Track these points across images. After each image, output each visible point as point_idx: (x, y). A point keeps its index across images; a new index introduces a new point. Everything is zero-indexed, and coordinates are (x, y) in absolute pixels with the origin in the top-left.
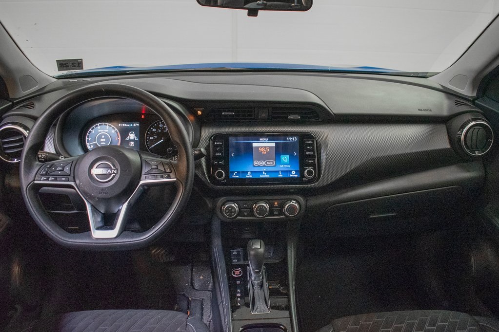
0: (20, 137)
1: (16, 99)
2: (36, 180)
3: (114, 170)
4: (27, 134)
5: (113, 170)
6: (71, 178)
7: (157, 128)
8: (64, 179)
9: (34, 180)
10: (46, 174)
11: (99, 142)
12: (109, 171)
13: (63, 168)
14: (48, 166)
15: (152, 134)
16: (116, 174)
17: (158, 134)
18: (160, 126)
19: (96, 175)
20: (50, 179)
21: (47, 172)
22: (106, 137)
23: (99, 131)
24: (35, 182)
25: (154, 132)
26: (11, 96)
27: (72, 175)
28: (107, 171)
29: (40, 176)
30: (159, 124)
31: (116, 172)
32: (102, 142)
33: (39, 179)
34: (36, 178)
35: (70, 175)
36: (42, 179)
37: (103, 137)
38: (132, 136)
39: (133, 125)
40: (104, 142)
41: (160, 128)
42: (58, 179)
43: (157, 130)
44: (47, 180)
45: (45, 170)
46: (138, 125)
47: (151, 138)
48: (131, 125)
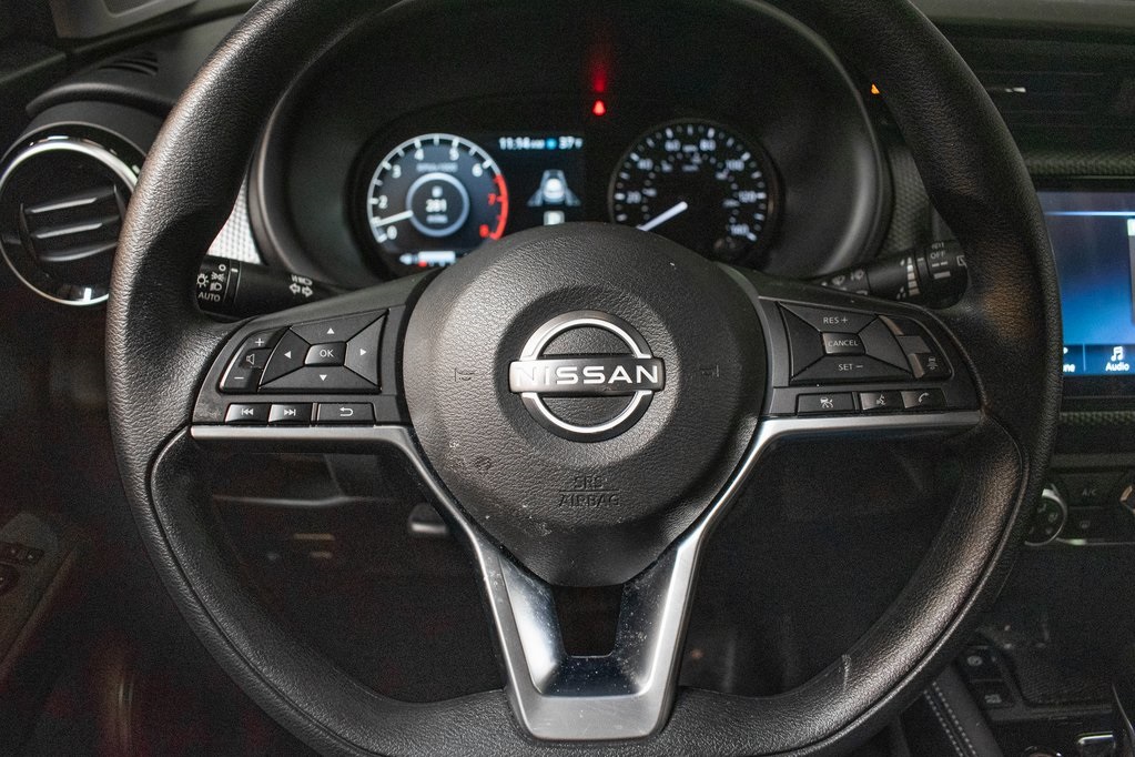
0: (105, 193)
1: (80, 42)
2: (199, 424)
3: (646, 364)
4: (134, 179)
5: (640, 369)
6: (385, 403)
7: (658, 154)
8: (347, 412)
9: (189, 422)
10: (252, 387)
11: (421, 213)
12: (620, 374)
13: (341, 348)
14: (260, 342)
15: (637, 180)
16: (655, 391)
17: (661, 181)
18: (671, 146)
19: (542, 395)
20: (276, 413)
21: (256, 373)
22: (449, 193)
23: (421, 168)
24: (197, 432)
25: (645, 172)
26: (64, 31)
27: (389, 387)
28: (608, 374)
29: (216, 397)
30: (665, 139)
31: (654, 379)
32: (434, 213)
33: (215, 415)
34: (201, 411)
35: (376, 391)
36: (233, 413)
37: (437, 192)
38: (554, 188)
39: (558, 143)
40: (441, 213)
41: (666, 155)
42: (319, 412)
43: (657, 163)
44: (260, 420)
45: (243, 363)
46: (579, 143)
47: (634, 197)
48: (551, 144)
